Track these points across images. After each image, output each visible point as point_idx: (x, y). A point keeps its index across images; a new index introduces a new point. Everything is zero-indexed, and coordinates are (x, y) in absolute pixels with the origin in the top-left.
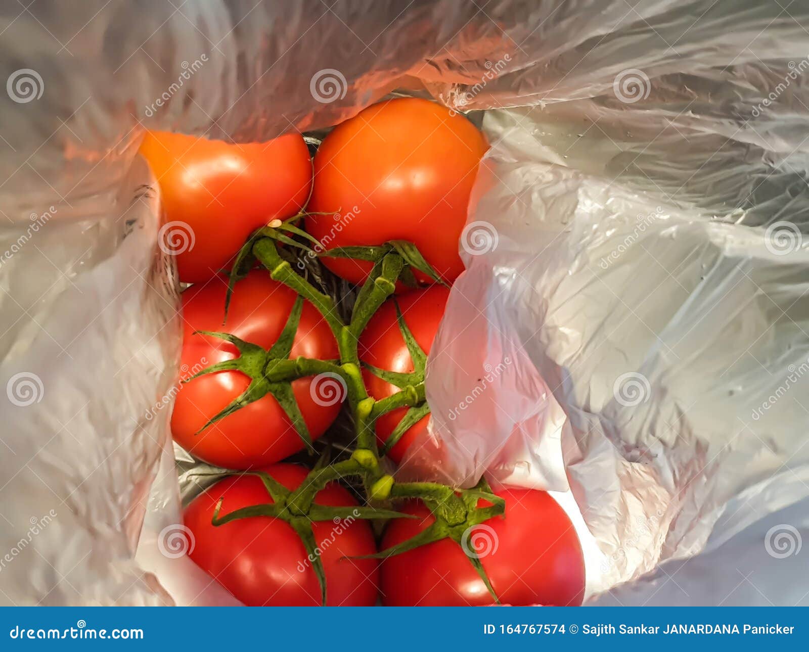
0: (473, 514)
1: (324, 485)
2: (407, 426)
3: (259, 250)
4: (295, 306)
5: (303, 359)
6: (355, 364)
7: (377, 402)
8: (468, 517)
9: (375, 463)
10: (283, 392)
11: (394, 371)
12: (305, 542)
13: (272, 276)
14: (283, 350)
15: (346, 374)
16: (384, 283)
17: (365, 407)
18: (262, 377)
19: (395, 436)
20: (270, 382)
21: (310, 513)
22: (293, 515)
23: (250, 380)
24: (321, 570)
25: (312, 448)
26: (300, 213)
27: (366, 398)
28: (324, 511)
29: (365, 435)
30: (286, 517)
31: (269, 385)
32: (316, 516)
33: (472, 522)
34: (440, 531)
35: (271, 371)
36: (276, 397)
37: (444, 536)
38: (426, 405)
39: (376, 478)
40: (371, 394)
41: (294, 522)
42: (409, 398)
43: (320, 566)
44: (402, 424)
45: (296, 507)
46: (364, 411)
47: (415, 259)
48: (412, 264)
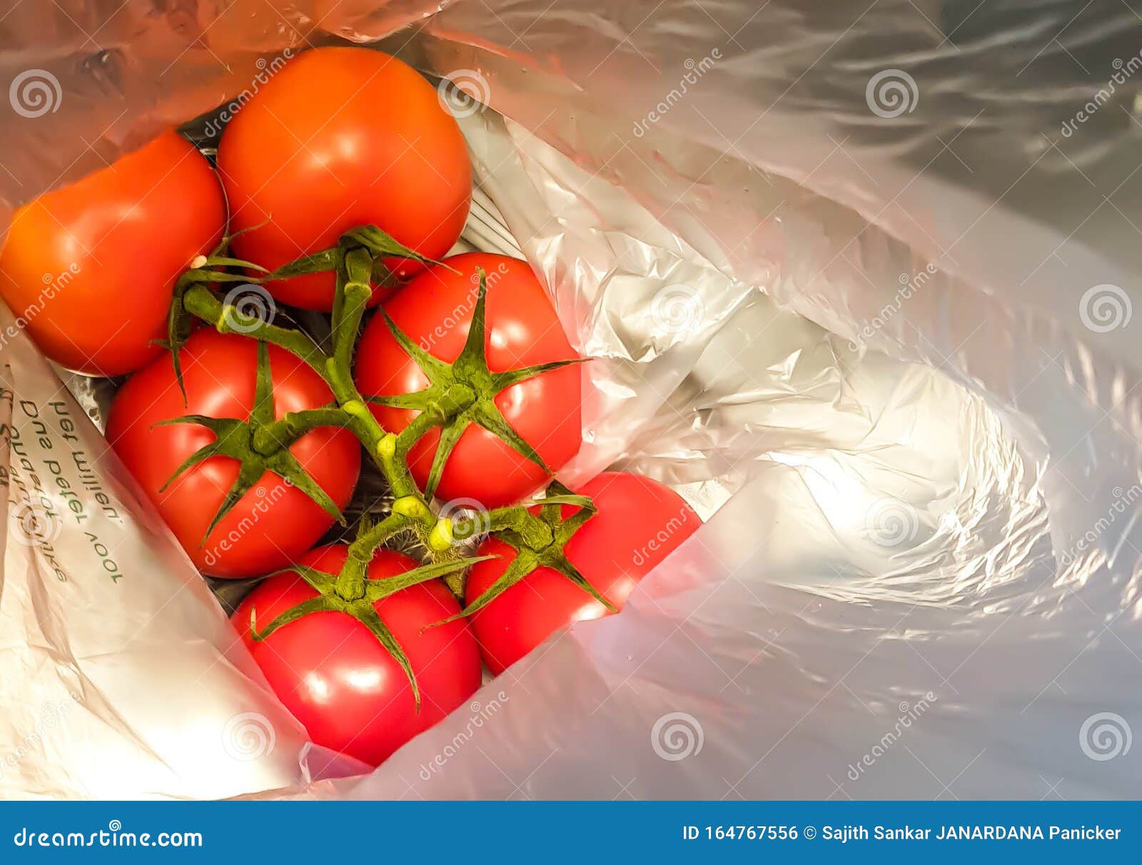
0: (560, 529)
1: (372, 555)
2: (446, 454)
3: (192, 303)
4: (259, 356)
5: (292, 415)
6: (356, 399)
7: (400, 435)
8: (555, 535)
9: (422, 509)
10: (284, 462)
11: (408, 392)
12: (371, 626)
13: (219, 329)
14: (265, 414)
15: (350, 415)
16: (356, 288)
17: (386, 446)
18: (252, 454)
19: (437, 471)
20: (264, 456)
21: (367, 593)
22: (348, 601)
23: (239, 462)
24: (400, 652)
25: (342, 517)
26: (225, 239)
27: (384, 436)
28: (383, 585)
29: (399, 480)
30: (340, 606)
31: (264, 462)
32: (376, 594)
33: (562, 539)
34: (528, 563)
35: (260, 444)
36: (278, 471)
37: (534, 566)
38: (460, 418)
39: (430, 526)
40: (388, 430)
41: (352, 609)
42: (434, 416)
43: (397, 647)
44: (440, 451)
45: (348, 594)
46: (386, 452)
47: (382, 242)
48: (381, 249)
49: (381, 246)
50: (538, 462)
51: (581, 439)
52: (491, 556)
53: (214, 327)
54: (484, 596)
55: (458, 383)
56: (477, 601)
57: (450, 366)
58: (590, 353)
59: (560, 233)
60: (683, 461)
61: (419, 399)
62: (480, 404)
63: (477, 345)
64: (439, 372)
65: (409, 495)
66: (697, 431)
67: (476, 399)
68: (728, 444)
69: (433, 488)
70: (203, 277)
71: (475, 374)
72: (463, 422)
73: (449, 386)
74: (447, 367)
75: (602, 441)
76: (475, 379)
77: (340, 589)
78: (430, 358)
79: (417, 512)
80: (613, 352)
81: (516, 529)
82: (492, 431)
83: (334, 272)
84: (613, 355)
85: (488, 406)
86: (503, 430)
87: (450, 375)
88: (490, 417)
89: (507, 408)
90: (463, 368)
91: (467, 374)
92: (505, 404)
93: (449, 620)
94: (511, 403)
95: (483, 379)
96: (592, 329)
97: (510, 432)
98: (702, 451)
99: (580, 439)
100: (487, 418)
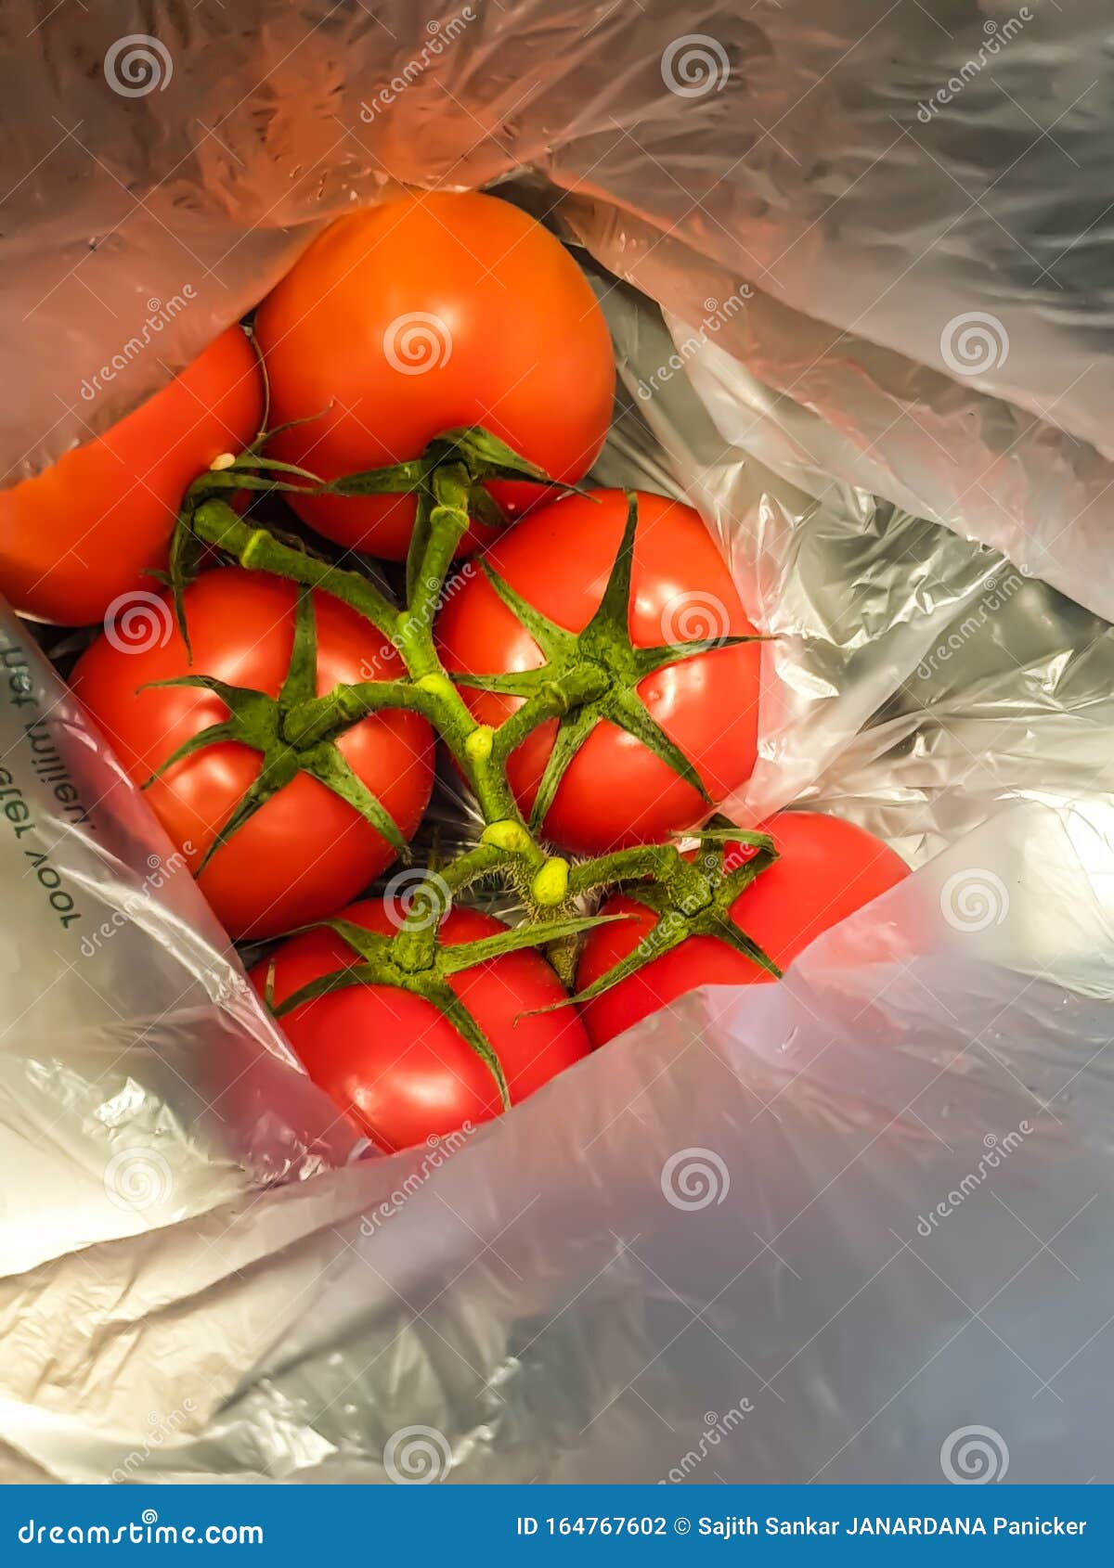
2: (563, 763)
3: (206, 523)
4: (301, 606)
5: (344, 688)
6: (438, 673)
7: (498, 729)
8: (715, 891)
9: (524, 841)
10: (326, 759)
11: (513, 671)
12: (442, 1006)
13: (244, 562)
14: (302, 689)
15: (429, 694)
16: (447, 514)
17: (480, 743)
18: (280, 745)
19: (548, 786)
20: (299, 750)
21: (437, 962)
22: (408, 972)
23: (260, 754)
24: (485, 1044)
25: (407, 848)
26: (261, 435)
27: (476, 729)
28: (460, 952)
29: (494, 795)
30: (397, 978)
31: (298, 757)
32: (449, 965)
33: (725, 899)
34: (674, 929)
35: (294, 729)
36: (317, 774)
37: (683, 934)
38: (586, 713)
39: (535, 867)
40: (481, 720)
41: (414, 982)
42: (552, 701)
43: (481, 1038)
44: (554, 760)
45: (409, 960)
46: (479, 752)
47: (491, 449)
48: (488, 458)
49: (488, 454)
50: (694, 783)
51: (757, 753)
52: (623, 916)
53: (236, 559)
54: (609, 975)
55: (585, 660)
56: (598, 983)
57: (576, 636)
58: (775, 630)
59: (739, 461)
60: (897, 805)
61: (526, 680)
62: (616, 693)
63: (617, 608)
64: (559, 644)
65: (507, 819)
66: (918, 760)
67: (611, 686)
68: (959, 780)
69: (541, 814)
70: (227, 482)
71: (610, 648)
72: (590, 720)
73: (574, 666)
74: (571, 637)
75: (785, 760)
76: (611, 655)
77: (396, 953)
78: (547, 624)
79: (518, 845)
80: (808, 630)
81: (661, 878)
82: (632, 732)
83: (413, 495)
84: (807, 633)
85: (626, 696)
86: (647, 732)
87: (573, 649)
88: (630, 712)
89: (655, 700)
90: (593, 639)
91: (599, 648)
92: (652, 694)
93: (558, 1006)
94: (661, 695)
95: (623, 658)
96: (778, 598)
97: (658, 735)
98: (923, 789)
99: (754, 754)
100: (626, 713)
